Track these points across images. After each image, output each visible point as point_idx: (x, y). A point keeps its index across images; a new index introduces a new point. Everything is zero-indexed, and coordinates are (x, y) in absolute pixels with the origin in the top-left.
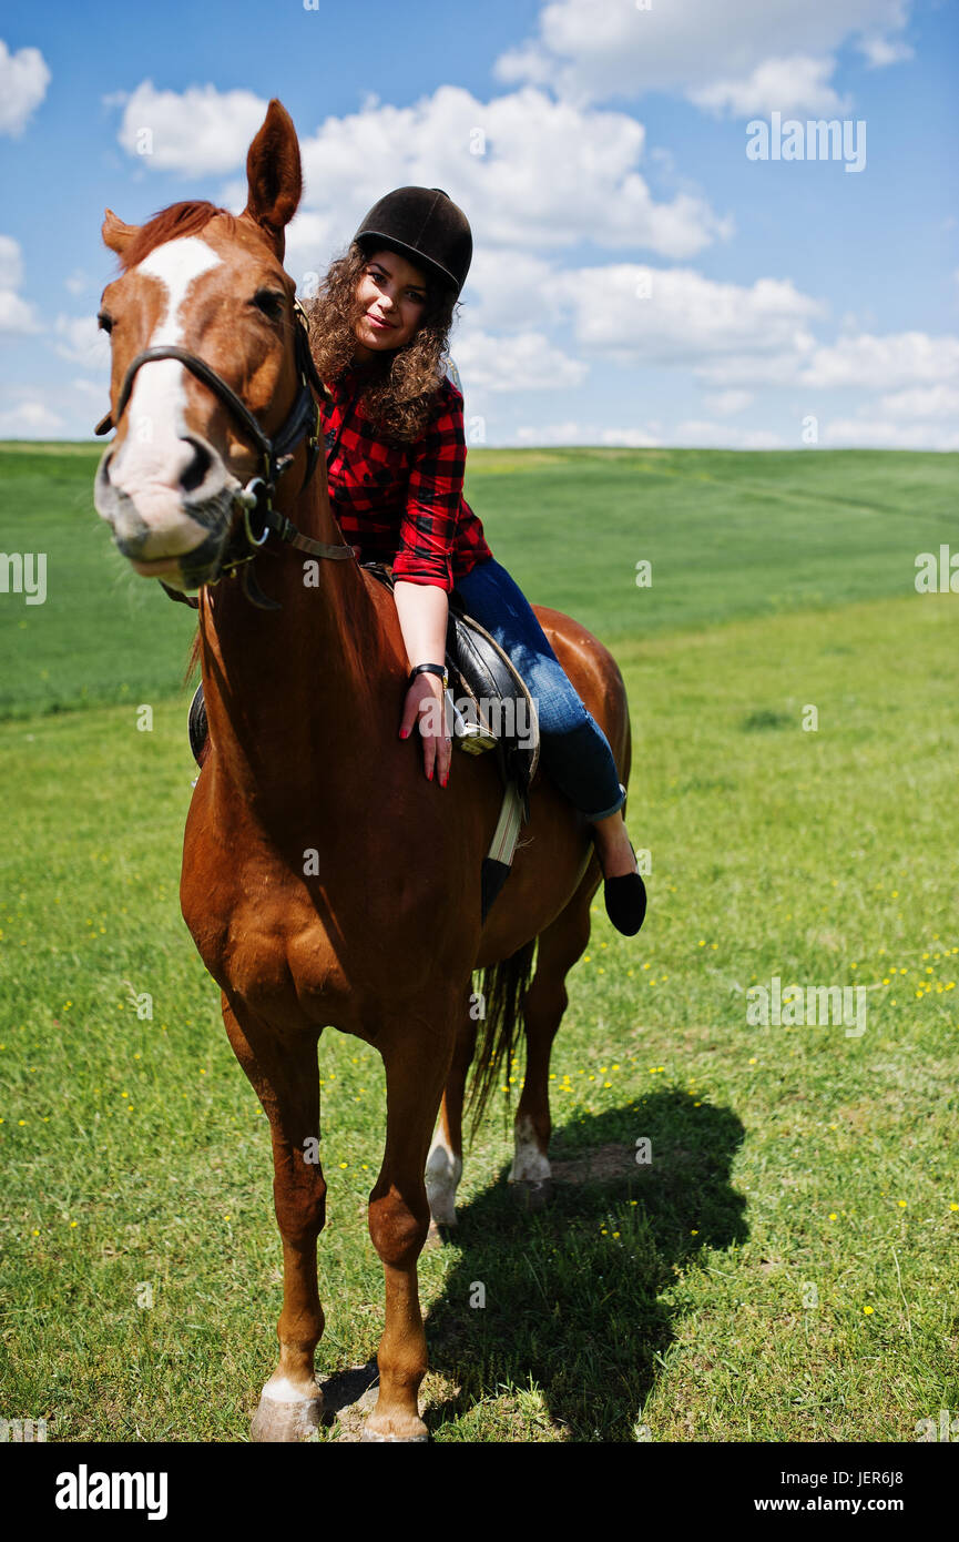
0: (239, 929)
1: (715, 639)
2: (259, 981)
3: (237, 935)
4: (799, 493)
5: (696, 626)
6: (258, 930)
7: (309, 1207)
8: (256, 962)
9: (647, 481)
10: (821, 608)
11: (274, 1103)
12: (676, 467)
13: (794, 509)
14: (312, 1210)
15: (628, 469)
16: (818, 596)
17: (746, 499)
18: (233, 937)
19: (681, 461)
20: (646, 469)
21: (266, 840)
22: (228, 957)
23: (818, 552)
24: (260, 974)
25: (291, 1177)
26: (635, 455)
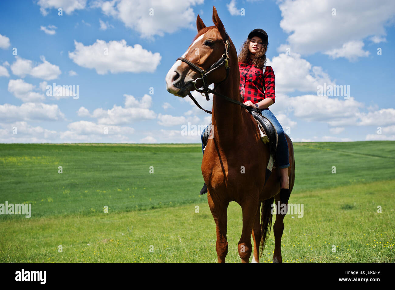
0: (214, 172)
1: (333, 191)
2: (218, 183)
3: (214, 173)
4: (356, 153)
5: (328, 187)
6: (219, 171)
7: (224, 247)
8: (218, 178)
9: (313, 151)
10: (365, 183)
11: (218, 220)
12: (320, 147)
13: (355, 157)
14: (225, 248)
15: (306, 148)
16: (363, 180)
17: (341, 155)
18: (213, 174)
19: (321, 146)
20: (311, 148)
21: (222, 151)
22: (212, 179)
23: (363, 169)
24: (219, 181)
25: (221, 240)
26: (308, 144)
